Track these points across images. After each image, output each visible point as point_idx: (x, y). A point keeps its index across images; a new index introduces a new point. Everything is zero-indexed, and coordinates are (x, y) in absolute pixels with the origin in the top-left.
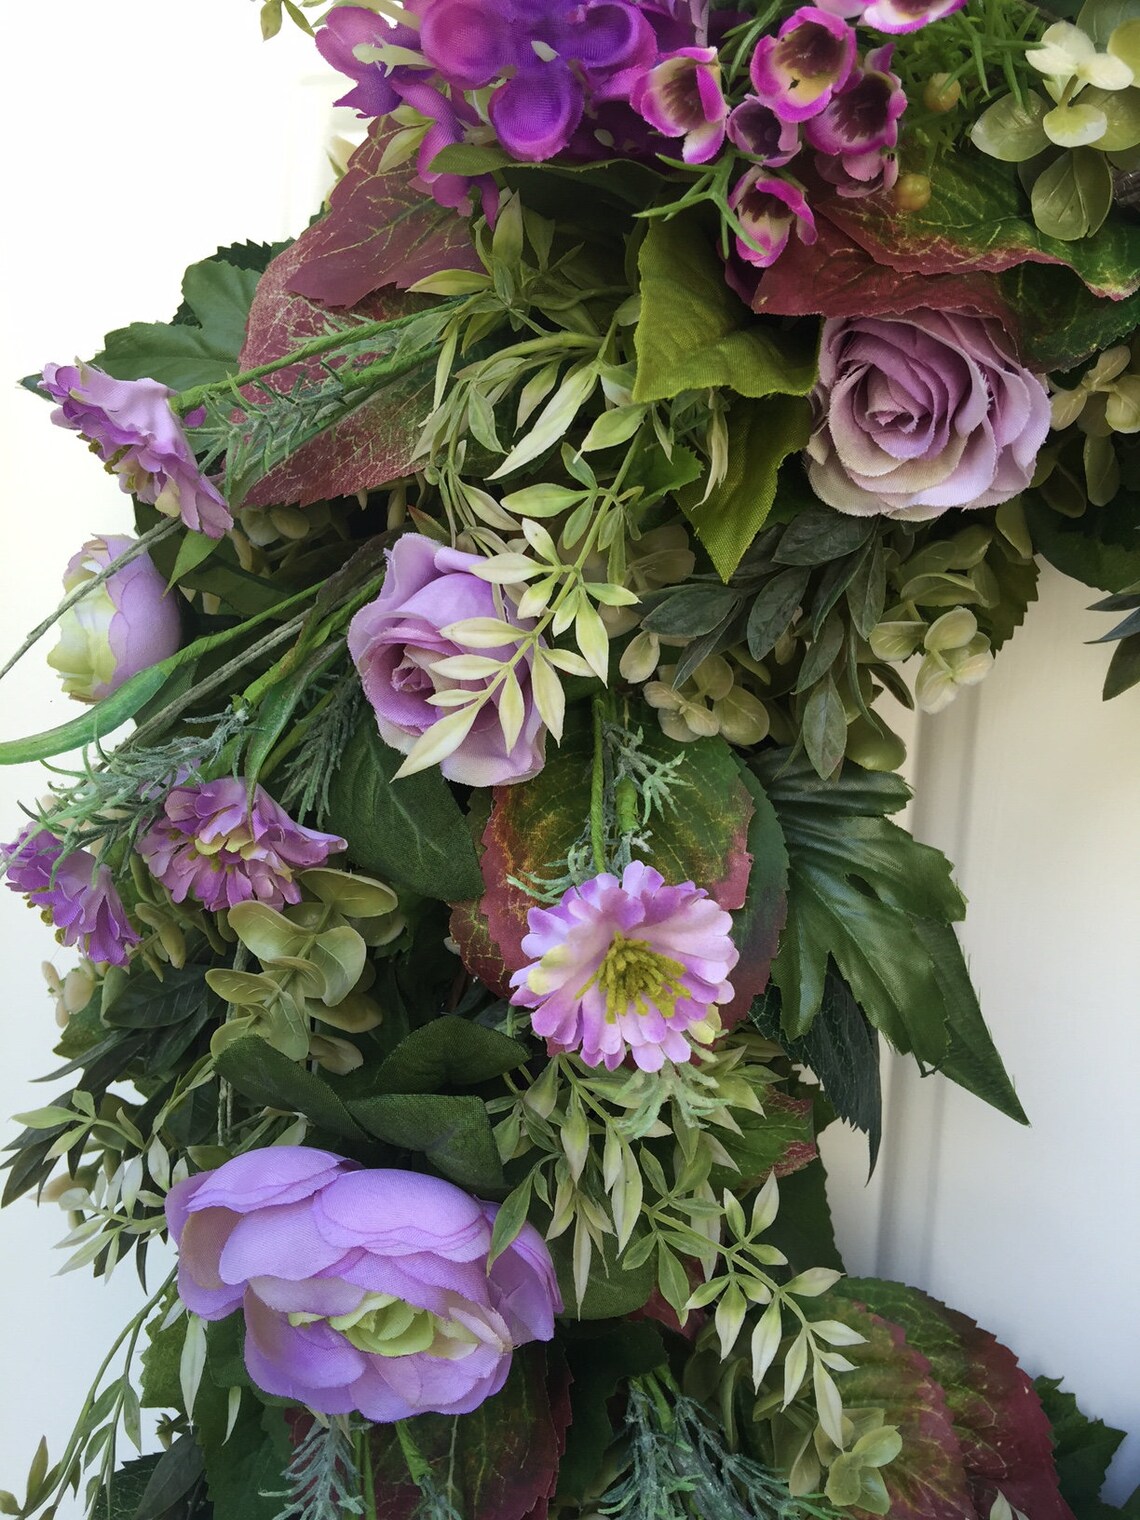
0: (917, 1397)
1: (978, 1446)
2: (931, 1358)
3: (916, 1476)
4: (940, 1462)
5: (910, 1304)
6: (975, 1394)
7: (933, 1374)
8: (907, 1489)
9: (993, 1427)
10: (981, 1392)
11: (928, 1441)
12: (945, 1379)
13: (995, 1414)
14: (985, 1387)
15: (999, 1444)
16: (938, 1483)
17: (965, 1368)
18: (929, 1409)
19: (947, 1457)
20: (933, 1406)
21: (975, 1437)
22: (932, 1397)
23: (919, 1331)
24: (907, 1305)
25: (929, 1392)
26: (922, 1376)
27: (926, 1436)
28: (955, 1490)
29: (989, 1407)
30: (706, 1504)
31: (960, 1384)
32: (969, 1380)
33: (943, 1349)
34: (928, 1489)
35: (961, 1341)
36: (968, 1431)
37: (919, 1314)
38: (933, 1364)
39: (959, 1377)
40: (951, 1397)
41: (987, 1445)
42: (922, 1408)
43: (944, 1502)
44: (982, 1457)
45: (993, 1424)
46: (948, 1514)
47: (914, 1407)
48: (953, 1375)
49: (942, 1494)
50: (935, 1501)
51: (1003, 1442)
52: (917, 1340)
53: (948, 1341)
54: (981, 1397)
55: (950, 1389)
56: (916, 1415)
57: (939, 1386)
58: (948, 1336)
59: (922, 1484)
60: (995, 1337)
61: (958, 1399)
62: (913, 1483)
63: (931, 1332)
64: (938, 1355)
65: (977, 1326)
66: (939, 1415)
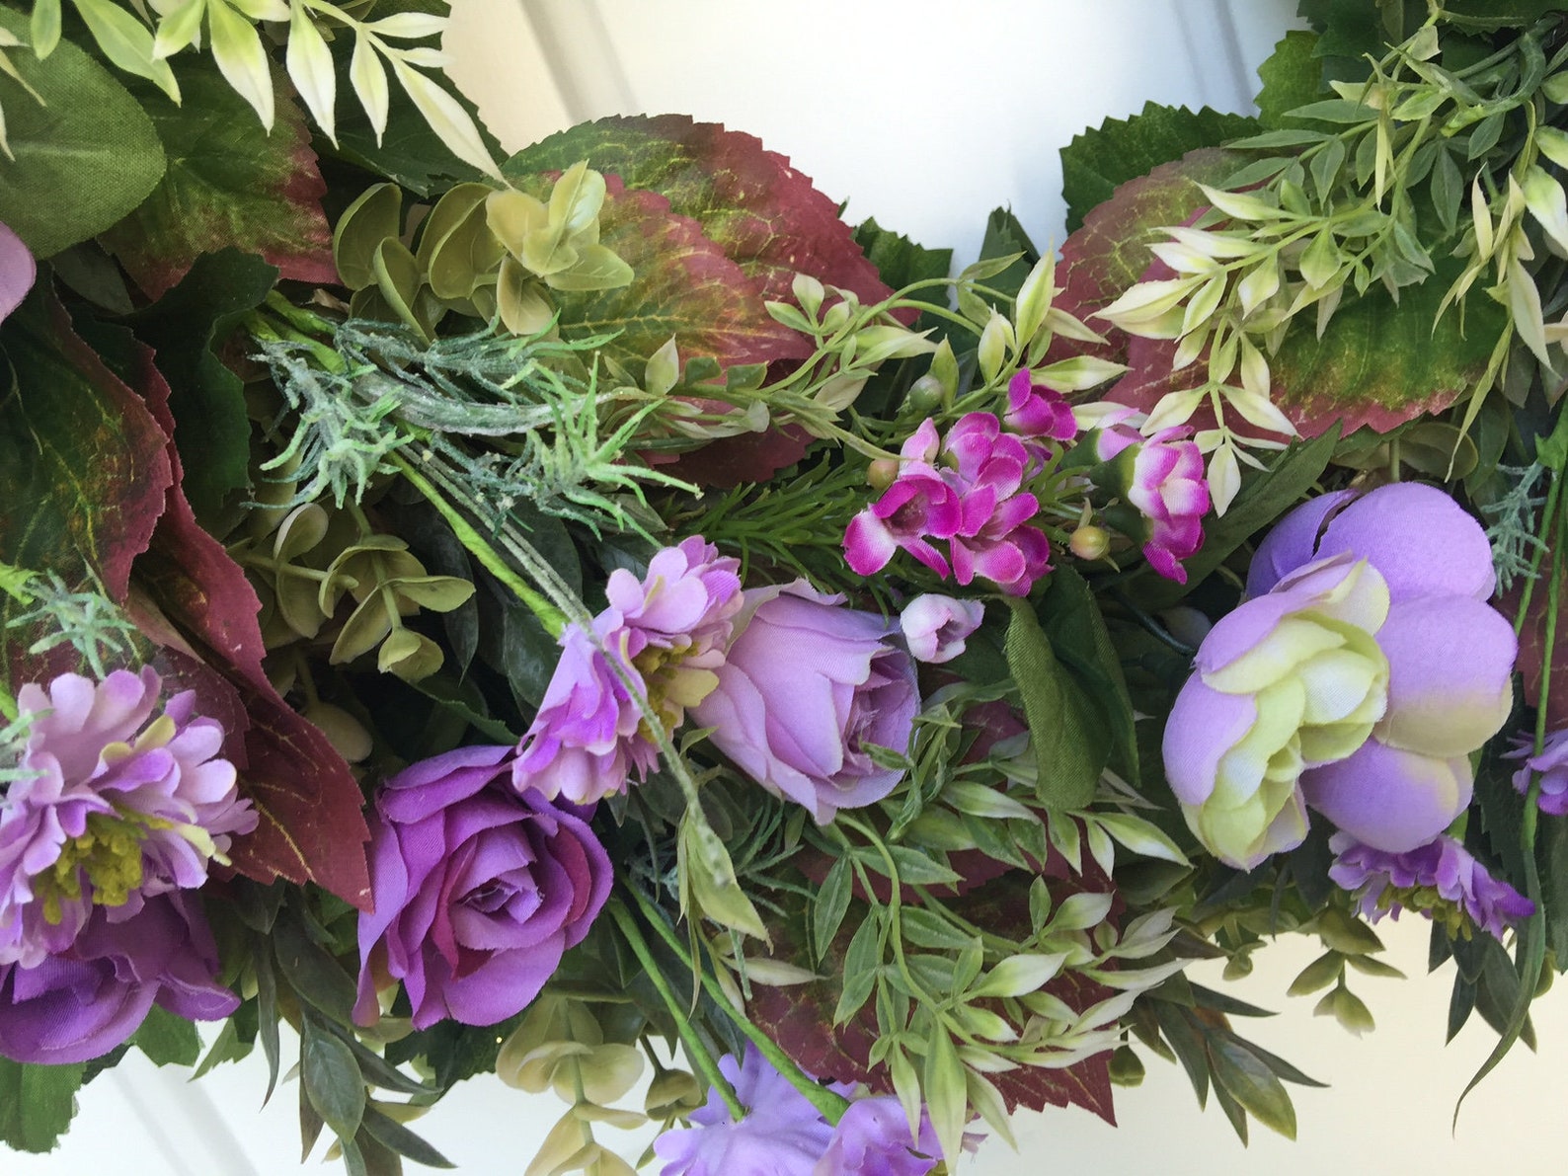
0: (668, 246)
1: (771, 276)
2: (665, 193)
3: (711, 330)
4: (732, 302)
5: (609, 141)
6: (736, 211)
7: (675, 210)
8: (706, 345)
9: (773, 240)
10: (741, 205)
11: (706, 285)
12: (692, 208)
13: (769, 222)
14: (742, 195)
15: (792, 259)
16: (740, 324)
17: (707, 183)
18: (690, 252)
19: (736, 292)
20: (695, 245)
21: (763, 267)
22: (687, 236)
23: (634, 167)
24: (607, 144)
25: (681, 232)
26: (663, 218)
27: (701, 281)
28: (761, 322)
29: (758, 218)
30: (425, 415)
31: (713, 208)
32: (720, 197)
33: (673, 172)
34: (730, 335)
35: (687, 152)
36: (753, 263)
37: (624, 147)
38: (670, 198)
39: (706, 197)
40: (711, 231)
41: (779, 268)
42: (683, 255)
43: (754, 338)
44: (781, 285)
45: (772, 236)
46: (764, 346)
47: (672, 258)
48: (698, 198)
49: (750, 333)
50: (743, 342)
51: (794, 253)
52: (639, 180)
53: (672, 160)
54: (745, 211)
55: (706, 221)
56: (680, 266)
57: (690, 219)
58: (669, 152)
59: (720, 334)
60: (722, 125)
61: (720, 230)
62: (711, 337)
63: (648, 159)
64: (670, 186)
65: (695, 121)
66: (705, 252)
